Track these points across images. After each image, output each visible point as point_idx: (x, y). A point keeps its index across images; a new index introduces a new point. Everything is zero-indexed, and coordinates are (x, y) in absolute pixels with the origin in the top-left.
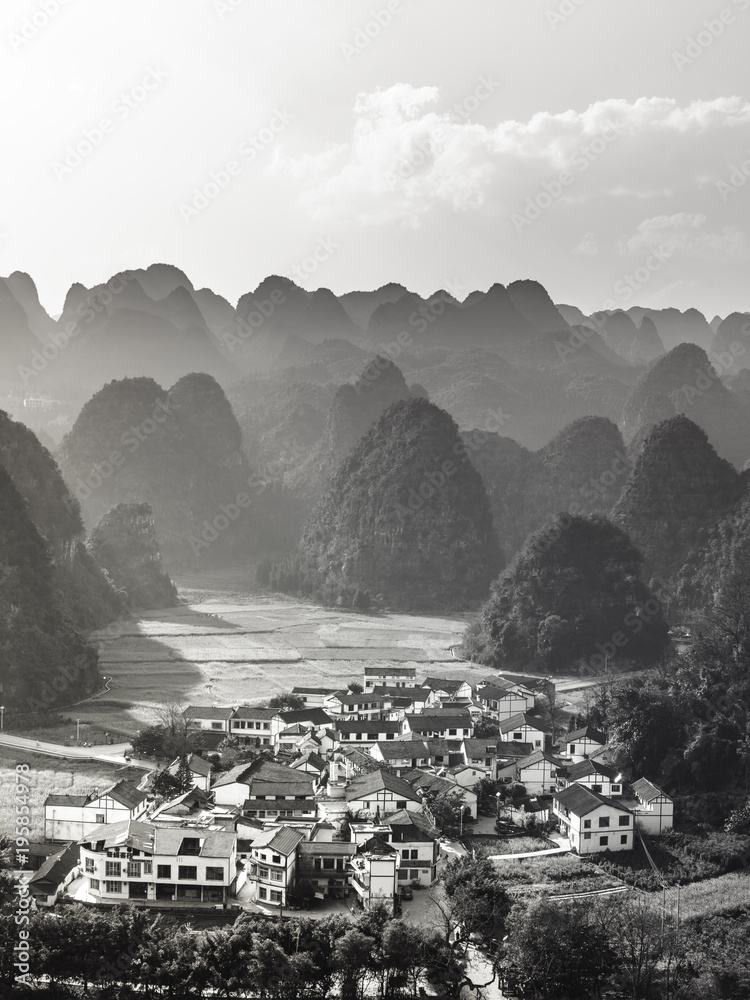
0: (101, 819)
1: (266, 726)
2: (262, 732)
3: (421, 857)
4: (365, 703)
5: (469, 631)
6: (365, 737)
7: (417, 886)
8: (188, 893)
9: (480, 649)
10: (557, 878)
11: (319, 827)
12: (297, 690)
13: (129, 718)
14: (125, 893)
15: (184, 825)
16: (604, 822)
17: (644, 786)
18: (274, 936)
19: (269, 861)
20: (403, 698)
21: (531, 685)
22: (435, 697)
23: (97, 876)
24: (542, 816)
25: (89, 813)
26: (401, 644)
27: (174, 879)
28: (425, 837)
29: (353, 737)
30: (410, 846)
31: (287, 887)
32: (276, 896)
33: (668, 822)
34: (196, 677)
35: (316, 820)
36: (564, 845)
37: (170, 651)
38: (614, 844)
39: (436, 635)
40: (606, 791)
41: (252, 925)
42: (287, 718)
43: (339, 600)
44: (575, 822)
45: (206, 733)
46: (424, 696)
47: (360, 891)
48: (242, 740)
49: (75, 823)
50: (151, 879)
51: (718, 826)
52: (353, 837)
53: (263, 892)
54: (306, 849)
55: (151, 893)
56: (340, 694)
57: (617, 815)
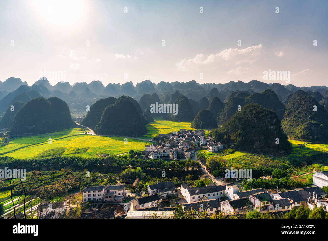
0: (152, 148)
1: (169, 136)
2: (169, 137)
3: (193, 152)
4: (181, 133)
5: (191, 124)
6: (182, 137)
7: (192, 156)
8: (165, 157)
9: (193, 126)
10: (210, 155)
11: (180, 149)
12: (172, 132)
13: (152, 136)
14: (156, 157)
15: (163, 149)
16: (215, 148)
17: (219, 143)
18: (178, 163)
19: (174, 153)
20: (186, 132)
21: (201, 131)
22: (190, 132)
23: (153, 155)
24: (206, 147)
25: (150, 147)
26: (183, 126)
27: (163, 155)
28: (193, 150)
29: (180, 137)
30: (191, 151)
31: (177, 156)
32: (175, 157)
33: (222, 147)
34: (159, 130)
35: (179, 148)
36: (210, 151)
37: (155, 127)
38: (216, 150)
39: (187, 125)
40: (214, 144)
41: (175, 161)
42: (172, 135)
43: (174, 121)
44: (211, 148)
45: (162, 137)
46: (188, 132)
47: (186, 157)
48: (167, 138)
49: (149, 149)
50: (160, 155)
51: (229, 148)
52: (184, 150)
53: (174, 157)
54: (179, 152)
55: (160, 157)
56: (178, 132)
57: (216, 147)
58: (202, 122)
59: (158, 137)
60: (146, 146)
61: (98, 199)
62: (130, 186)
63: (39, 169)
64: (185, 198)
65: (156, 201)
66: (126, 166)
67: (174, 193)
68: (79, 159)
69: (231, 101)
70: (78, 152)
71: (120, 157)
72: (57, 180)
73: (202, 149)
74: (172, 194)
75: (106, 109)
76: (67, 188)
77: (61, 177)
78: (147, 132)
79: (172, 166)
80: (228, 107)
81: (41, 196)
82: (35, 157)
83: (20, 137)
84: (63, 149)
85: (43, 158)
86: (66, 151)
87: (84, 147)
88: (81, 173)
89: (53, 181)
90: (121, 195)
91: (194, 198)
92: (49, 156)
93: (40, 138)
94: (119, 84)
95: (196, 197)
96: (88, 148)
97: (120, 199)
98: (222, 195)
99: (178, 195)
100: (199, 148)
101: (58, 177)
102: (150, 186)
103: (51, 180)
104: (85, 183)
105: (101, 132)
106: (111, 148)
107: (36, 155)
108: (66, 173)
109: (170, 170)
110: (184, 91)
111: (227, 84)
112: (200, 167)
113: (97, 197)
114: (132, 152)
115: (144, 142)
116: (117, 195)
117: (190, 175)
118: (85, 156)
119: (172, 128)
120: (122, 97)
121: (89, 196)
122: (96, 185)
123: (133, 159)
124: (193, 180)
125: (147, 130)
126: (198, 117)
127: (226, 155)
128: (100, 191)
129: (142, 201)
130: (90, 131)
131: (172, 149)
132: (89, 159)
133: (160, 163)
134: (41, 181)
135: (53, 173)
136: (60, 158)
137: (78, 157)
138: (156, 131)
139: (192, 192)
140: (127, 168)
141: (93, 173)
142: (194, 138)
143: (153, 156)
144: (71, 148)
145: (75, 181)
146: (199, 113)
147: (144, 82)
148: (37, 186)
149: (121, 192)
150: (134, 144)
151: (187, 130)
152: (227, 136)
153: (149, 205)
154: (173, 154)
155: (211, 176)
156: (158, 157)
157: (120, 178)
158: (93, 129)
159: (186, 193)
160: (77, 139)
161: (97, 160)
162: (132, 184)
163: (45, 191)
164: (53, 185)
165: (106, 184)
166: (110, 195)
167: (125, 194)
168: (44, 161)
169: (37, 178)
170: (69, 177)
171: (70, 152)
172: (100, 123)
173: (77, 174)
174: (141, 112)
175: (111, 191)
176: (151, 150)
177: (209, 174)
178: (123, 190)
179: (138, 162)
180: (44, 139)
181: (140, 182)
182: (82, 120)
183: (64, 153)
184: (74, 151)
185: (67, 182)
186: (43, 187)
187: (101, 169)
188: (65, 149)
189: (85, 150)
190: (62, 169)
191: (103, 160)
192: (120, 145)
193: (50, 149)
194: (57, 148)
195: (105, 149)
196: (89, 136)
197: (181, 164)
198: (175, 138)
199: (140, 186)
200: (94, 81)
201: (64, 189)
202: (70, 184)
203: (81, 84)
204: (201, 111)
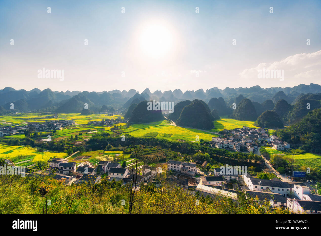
0: (218, 140)
1: (233, 132)
3: (256, 147)
4: (244, 130)
5: (255, 123)
6: (245, 134)
7: (255, 151)
8: (229, 148)
9: (256, 125)
10: (274, 152)
11: (242, 143)
12: (236, 128)
13: (218, 130)
14: (221, 147)
15: (227, 141)
17: (285, 142)
18: (241, 154)
19: (238, 146)
20: (249, 130)
21: (265, 129)
22: (253, 130)
24: (270, 144)
25: (216, 139)
26: (246, 124)
27: (227, 146)
28: (256, 145)
29: (243, 134)
30: (254, 146)
31: (240, 149)
33: (290, 147)
34: (224, 126)
35: (242, 142)
36: (274, 148)
37: (220, 124)
38: (281, 149)
39: (250, 123)
40: (279, 142)
42: (236, 131)
43: (238, 119)
44: (276, 146)
46: (251, 130)
47: (249, 150)
48: (231, 133)
49: (215, 140)
50: (224, 146)
51: (298, 148)
52: (247, 145)
53: (237, 149)
54: (242, 145)
55: (224, 148)
56: (241, 129)
57: (281, 146)
58: (266, 122)
59: (223, 131)
60: (213, 137)
61: (177, 170)
62: (200, 165)
63: (144, 144)
64: (247, 185)
65: (220, 182)
66: (197, 151)
67: (237, 179)
68: (166, 141)
69: (300, 104)
70: (165, 136)
71: (193, 143)
72: (153, 153)
73: (265, 146)
74: (235, 179)
75: (184, 108)
76: (158, 159)
77: (155, 151)
78: (214, 127)
79: (236, 156)
80: (296, 109)
81: (144, 161)
82: (142, 136)
83: (135, 123)
84: (157, 133)
85: (146, 138)
86: (158, 135)
87: (169, 134)
88: (167, 151)
89: (151, 153)
90: (193, 171)
91: (256, 187)
92: (149, 137)
93: (144, 125)
94: (193, 91)
95: (259, 187)
96: (172, 135)
97: (192, 173)
98: (288, 192)
99: (241, 181)
100: (263, 145)
101: (154, 150)
102: (215, 169)
103: (150, 152)
104: (169, 157)
105: (180, 124)
106: (187, 136)
107: (142, 135)
108: (158, 149)
109: (233, 159)
110: (248, 95)
111: (295, 87)
112: (263, 161)
113: (177, 169)
114: (201, 140)
115: (211, 134)
116: (190, 171)
117: (253, 167)
118: (170, 140)
119: (236, 126)
120: (195, 100)
121: (172, 167)
122: (176, 160)
123: (203, 146)
124: (255, 171)
125: (214, 125)
126: (261, 118)
127: (293, 155)
128: (179, 165)
129: (209, 179)
130: (173, 123)
131: (236, 142)
132: (172, 141)
133: (224, 152)
134: (144, 151)
135: (151, 148)
136: (155, 139)
137: (166, 140)
138: (222, 126)
139: (255, 182)
140: (198, 152)
141: (175, 152)
142: (257, 135)
143: (218, 146)
144: (161, 133)
145: (163, 155)
146: (263, 113)
147: (212, 89)
148: (142, 154)
149: (193, 169)
150: (203, 135)
151: (250, 128)
152: (296, 137)
153: (214, 183)
154: (236, 147)
155: (275, 171)
156: (223, 147)
157: (193, 158)
158: (175, 122)
159: (248, 181)
160: (165, 128)
161: (177, 143)
162: (202, 164)
163: (147, 158)
164: (151, 155)
165: (183, 161)
166: (185, 169)
167: (196, 171)
168: (146, 140)
169: (142, 149)
170: (160, 152)
171: (161, 136)
172: (180, 118)
173: (165, 150)
174: (210, 111)
175: (186, 167)
176: (217, 141)
177: (273, 169)
178: (194, 168)
179: (207, 149)
180: (147, 126)
181: (208, 164)
182: (168, 116)
183: (157, 136)
184: (163, 135)
185: (158, 155)
186: (145, 156)
187: (179, 150)
188: (158, 133)
189: (170, 136)
190: (156, 146)
191: (181, 143)
192: (193, 135)
193: (150, 132)
194: (153, 132)
195: (183, 136)
196: (172, 127)
197: (244, 156)
198: (238, 134)
199: (207, 168)
200: (176, 89)
201: (157, 159)
202: (160, 156)
203: (168, 91)
204: (265, 112)
